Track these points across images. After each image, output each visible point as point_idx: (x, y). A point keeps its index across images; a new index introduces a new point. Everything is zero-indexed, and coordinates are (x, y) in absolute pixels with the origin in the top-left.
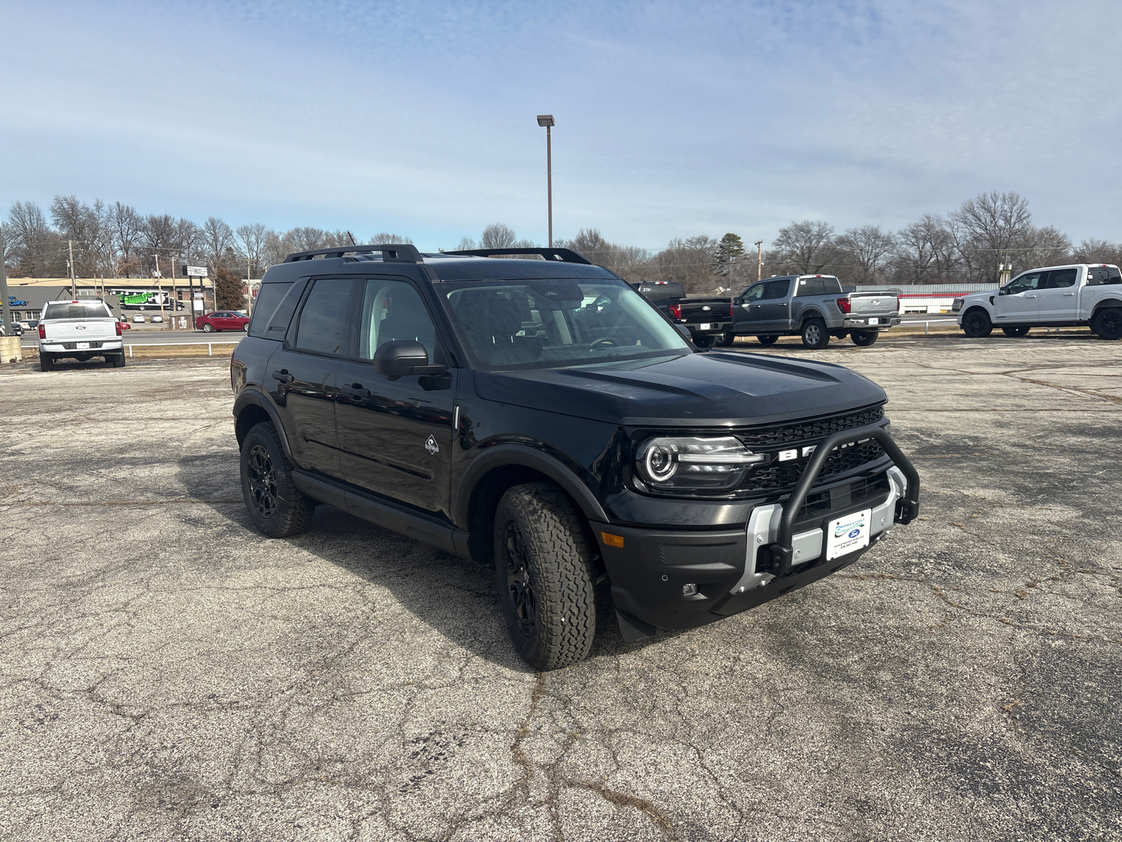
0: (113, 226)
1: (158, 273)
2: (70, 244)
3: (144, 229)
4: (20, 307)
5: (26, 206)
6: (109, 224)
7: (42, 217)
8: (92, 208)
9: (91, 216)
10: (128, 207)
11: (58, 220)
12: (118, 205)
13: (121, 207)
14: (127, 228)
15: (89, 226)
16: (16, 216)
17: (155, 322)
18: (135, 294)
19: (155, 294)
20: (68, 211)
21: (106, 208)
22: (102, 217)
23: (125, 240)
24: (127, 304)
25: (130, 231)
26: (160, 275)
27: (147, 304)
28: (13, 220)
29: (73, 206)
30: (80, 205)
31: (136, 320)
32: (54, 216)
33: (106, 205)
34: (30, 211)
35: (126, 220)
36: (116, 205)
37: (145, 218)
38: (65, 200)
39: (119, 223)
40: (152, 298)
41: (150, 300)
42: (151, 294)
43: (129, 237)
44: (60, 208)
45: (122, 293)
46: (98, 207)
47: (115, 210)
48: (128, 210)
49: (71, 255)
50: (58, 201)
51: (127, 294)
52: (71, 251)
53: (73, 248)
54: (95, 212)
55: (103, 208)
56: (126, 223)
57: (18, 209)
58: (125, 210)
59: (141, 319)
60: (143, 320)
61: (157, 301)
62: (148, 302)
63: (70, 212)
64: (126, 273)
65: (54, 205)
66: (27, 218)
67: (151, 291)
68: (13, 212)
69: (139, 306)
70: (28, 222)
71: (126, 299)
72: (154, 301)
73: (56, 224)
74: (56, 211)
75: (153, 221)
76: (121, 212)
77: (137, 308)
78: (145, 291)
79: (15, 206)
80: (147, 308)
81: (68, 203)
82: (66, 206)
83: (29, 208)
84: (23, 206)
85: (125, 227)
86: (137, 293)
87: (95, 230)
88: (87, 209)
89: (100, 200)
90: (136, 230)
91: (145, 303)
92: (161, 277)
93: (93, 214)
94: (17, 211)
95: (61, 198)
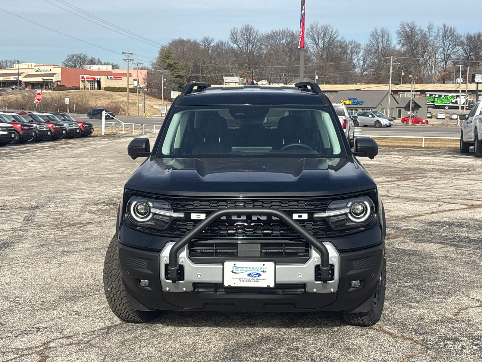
0: (439, 43)
1: (460, 80)
2: (392, 59)
3: (462, 44)
4: (359, 106)
5: (381, 31)
6: (436, 41)
7: (390, 38)
8: (425, 29)
9: (424, 36)
10: (451, 28)
11: (401, 40)
12: (445, 26)
13: (446, 28)
14: (448, 44)
15: (422, 44)
16: (373, 39)
17: (452, 119)
18: (443, 96)
19: (458, 96)
20: (408, 33)
21: (435, 30)
22: (431, 36)
23: (445, 53)
24: (436, 104)
25: (450, 46)
26: (462, 81)
27: (451, 104)
28: (371, 42)
29: (412, 29)
30: (417, 28)
31: (438, 117)
32: (398, 38)
33: (435, 27)
34: (383, 35)
35: (448, 38)
36: (442, 27)
37: (463, 35)
38: (408, 25)
39: (443, 41)
40: (456, 100)
41: (453, 101)
42: (454, 97)
43: (449, 52)
44: (403, 31)
45: (434, 96)
46: (430, 29)
47: (441, 30)
48: (451, 30)
49: (391, 68)
50: (403, 26)
51: (437, 96)
52: (391, 64)
53: (393, 62)
54: (427, 33)
55: (433, 29)
56: (448, 40)
57: (375, 34)
58: (449, 30)
59: (443, 116)
60: (444, 117)
61: (458, 103)
62: (452, 103)
63: (410, 34)
64: (443, 80)
65: (399, 29)
66: (380, 40)
67: (455, 94)
68: (372, 36)
69: (445, 106)
70: (381, 43)
71: (436, 100)
72: (456, 102)
73: (399, 43)
74: (400, 33)
75: (469, 38)
76: (446, 31)
77: (443, 107)
78: (450, 95)
79: (374, 31)
80: (450, 108)
81: (409, 27)
82: (407, 29)
83: (382, 33)
84: (379, 32)
85: (447, 43)
86: (445, 96)
87: (425, 47)
88: (422, 31)
89: (432, 24)
90: (455, 45)
91: (449, 103)
92: (462, 83)
93: (425, 34)
94: (375, 36)
95: (405, 24)
